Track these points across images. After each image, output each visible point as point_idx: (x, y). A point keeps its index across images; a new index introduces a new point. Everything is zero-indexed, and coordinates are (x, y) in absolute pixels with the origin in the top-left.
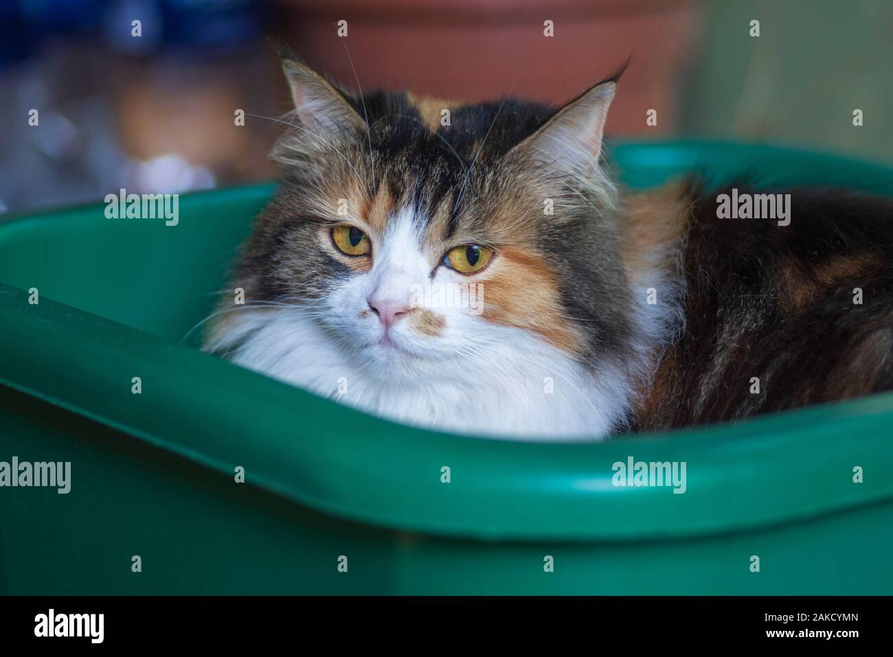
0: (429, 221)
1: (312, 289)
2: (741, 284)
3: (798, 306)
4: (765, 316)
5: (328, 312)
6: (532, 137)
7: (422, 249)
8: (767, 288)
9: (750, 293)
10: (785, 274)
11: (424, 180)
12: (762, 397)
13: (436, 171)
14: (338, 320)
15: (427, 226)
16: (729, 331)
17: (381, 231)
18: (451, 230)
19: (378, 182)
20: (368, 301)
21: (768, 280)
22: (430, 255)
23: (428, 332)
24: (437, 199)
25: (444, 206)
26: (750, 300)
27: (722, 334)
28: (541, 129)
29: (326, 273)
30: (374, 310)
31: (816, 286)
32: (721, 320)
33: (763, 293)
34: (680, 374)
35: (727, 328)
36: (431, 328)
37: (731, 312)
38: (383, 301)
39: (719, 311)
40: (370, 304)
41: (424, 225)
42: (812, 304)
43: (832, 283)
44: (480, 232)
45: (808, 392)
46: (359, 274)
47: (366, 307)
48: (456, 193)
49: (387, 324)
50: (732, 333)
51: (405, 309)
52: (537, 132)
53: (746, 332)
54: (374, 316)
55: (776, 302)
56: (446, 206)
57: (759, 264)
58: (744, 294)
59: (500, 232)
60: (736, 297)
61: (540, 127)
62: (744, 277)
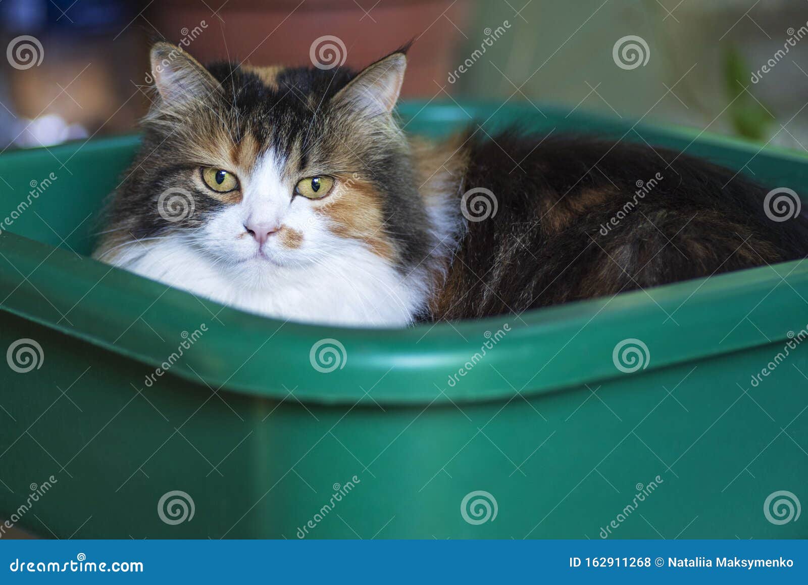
0: (287, 159)
1: (193, 221)
2: (512, 214)
3: (557, 230)
4: (531, 239)
5: (207, 237)
6: (343, 90)
7: (282, 180)
8: (532, 216)
9: (519, 220)
10: (546, 204)
11: (279, 127)
12: (529, 299)
13: (287, 118)
14: (217, 243)
15: (285, 162)
16: (503, 251)
17: (249, 169)
18: (303, 164)
19: (243, 131)
20: (244, 226)
21: (533, 210)
22: (288, 185)
23: (292, 246)
24: (291, 141)
25: (297, 145)
26: (519, 226)
27: (498, 254)
28: (350, 83)
29: (202, 209)
30: (251, 232)
31: (571, 214)
32: (497, 243)
33: (529, 221)
34: (466, 282)
35: (502, 248)
36: (294, 242)
37: (505, 237)
38: (258, 224)
39: (495, 235)
40: (246, 228)
41: (283, 162)
42: (568, 228)
43: (582, 211)
44: (325, 164)
45: (565, 294)
46: (232, 205)
47: (243, 230)
48: (304, 134)
49: (261, 242)
50: (505, 251)
51: (275, 229)
52: (347, 86)
53: (517, 250)
54: (249, 238)
55: (539, 228)
56: (298, 145)
57: (525, 197)
58: (515, 222)
59: (341, 163)
60: (508, 224)
61: (349, 82)
62: (515, 208)
